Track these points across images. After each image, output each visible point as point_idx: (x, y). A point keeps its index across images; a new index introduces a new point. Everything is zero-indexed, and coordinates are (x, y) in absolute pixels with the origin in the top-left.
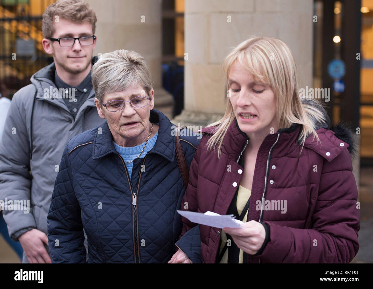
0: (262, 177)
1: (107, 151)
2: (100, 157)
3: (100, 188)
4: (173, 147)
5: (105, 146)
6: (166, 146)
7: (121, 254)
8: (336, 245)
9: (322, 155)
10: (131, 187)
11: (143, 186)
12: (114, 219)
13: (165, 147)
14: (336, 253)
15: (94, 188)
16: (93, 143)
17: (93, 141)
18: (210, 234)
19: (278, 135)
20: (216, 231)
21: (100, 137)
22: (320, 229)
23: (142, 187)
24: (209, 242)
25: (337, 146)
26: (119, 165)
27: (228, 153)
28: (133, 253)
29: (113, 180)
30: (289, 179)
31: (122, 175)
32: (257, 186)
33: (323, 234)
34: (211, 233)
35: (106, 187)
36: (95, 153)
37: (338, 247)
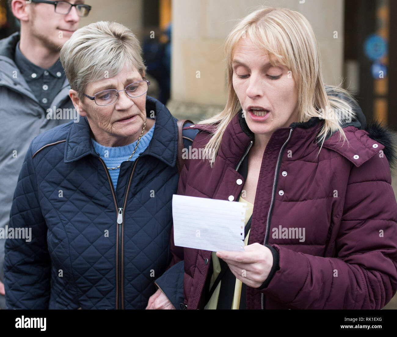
0: (269, 186)
1: (83, 152)
2: (74, 160)
3: (74, 201)
4: (174, 148)
5: (80, 145)
6: (165, 146)
7: (98, 287)
8: (367, 279)
9: (348, 159)
10: (116, 199)
11: (133, 198)
12: (92, 243)
13: (163, 147)
14: (367, 290)
15: (66, 201)
16: (65, 141)
17: (65, 139)
18: (196, 263)
19: (290, 130)
20: (204, 258)
21: (74, 134)
22: (346, 259)
23: (130, 201)
24: (195, 272)
25: (369, 148)
26: (99, 171)
27: (225, 157)
28: (115, 287)
29: (92, 190)
30: (304, 190)
31: (104, 183)
32: (262, 198)
33: (350, 265)
34: (198, 261)
35: (84, 201)
36: (68, 155)
37: (370, 282)
